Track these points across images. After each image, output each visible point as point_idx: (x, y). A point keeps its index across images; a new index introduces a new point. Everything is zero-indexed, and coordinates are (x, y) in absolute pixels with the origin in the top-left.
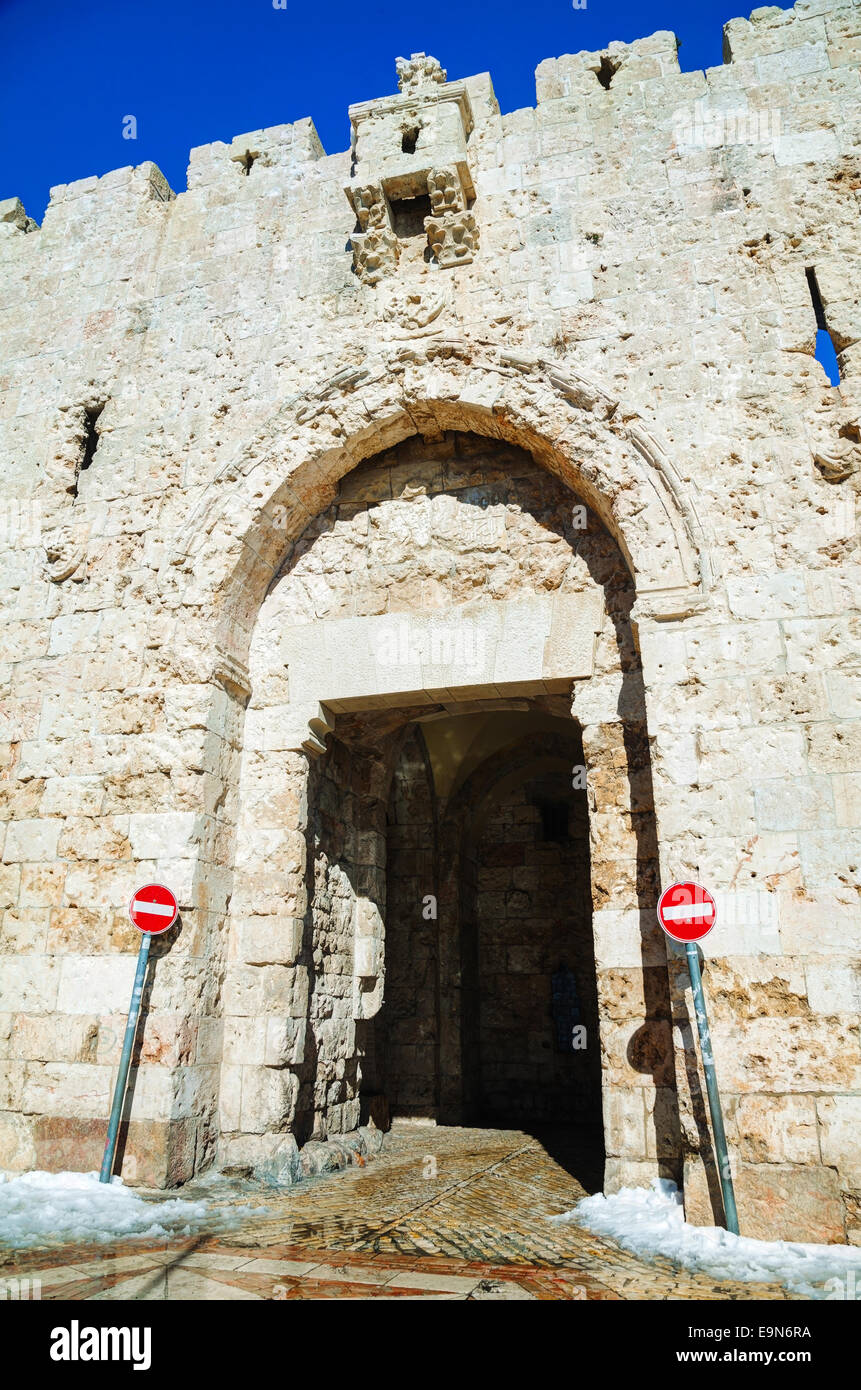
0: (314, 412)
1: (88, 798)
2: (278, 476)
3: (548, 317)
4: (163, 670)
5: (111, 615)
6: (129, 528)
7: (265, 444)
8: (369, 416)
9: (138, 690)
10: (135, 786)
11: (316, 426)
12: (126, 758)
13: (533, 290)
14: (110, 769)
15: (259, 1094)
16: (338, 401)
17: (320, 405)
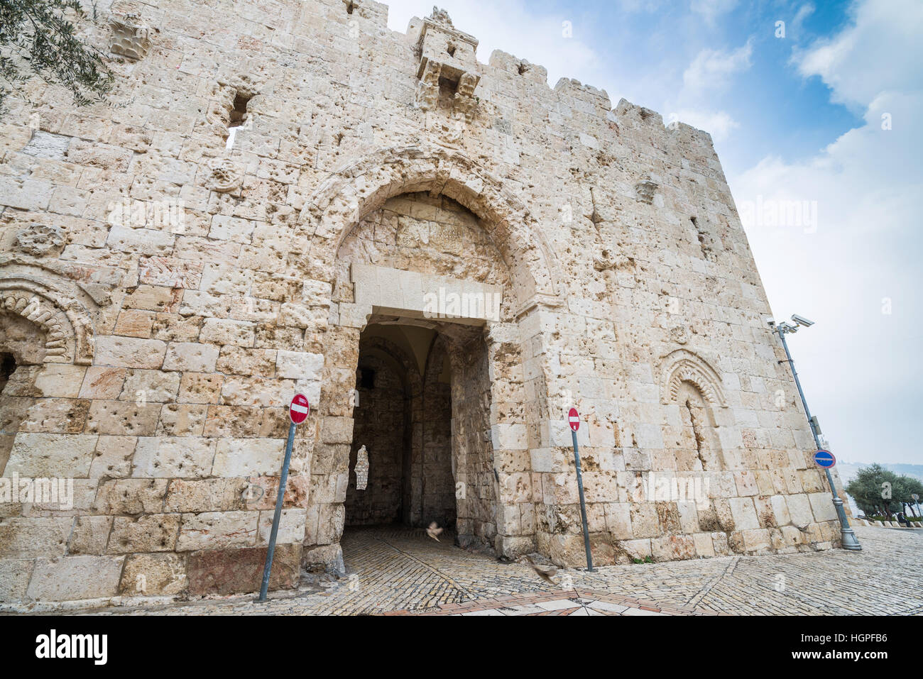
0: (394, 160)
2: (374, 185)
4: (299, 268)
7: (367, 165)
9: (284, 276)
11: (394, 168)
14: (262, 319)
15: (330, 521)
16: (406, 160)
17: (398, 158)
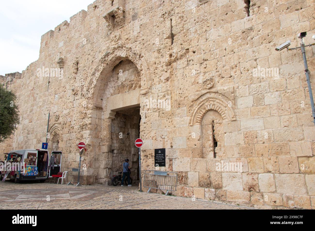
0: (104, 61)
1: (79, 129)
2: (99, 73)
3: (133, 37)
5: (80, 100)
6: (82, 85)
7: (98, 67)
8: (110, 60)
10: (84, 127)
11: (104, 63)
12: (83, 123)
13: (131, 32)
16: (107, 58)
17: (104, 59)
